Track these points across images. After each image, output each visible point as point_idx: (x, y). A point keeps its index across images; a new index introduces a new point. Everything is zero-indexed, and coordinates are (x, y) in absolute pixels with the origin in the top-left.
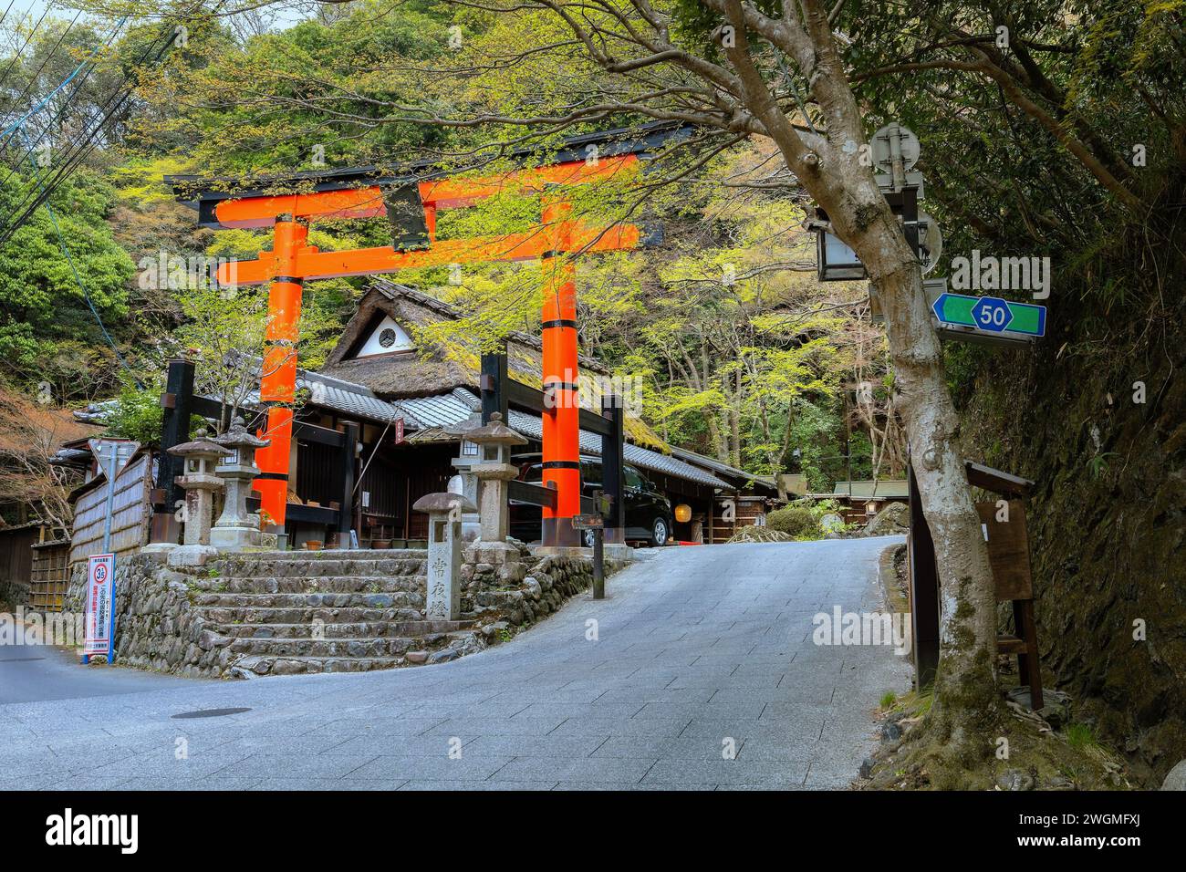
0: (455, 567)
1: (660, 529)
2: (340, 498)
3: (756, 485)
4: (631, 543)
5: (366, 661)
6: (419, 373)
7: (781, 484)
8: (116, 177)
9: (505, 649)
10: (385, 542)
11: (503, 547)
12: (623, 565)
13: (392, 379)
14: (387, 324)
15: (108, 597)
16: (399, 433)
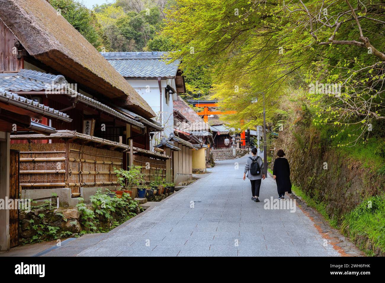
0: (235, 151)
5: (229, 159)
6: (216, 121)
9: (241, 158)
11: (239, 149)
16: (219, 134)
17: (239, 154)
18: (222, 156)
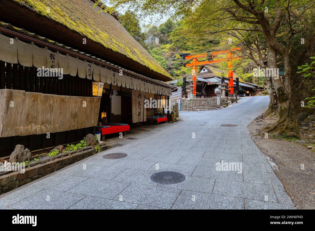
0: (220, 100)
1: (244, 95)
2: (201, 92)
3: (260, 87)
4: (240, 96)
5: (211, 109)
6: (209, 75)
7: (264, 87)
8: (161, 48)
9: (226, 108)
10: (207, 97)
11: (225, 97)
12: (239, 99)
13: (205, 76)
14: (204, 68)
15: (180, 104)
16: (208, 84)
17: (225, 103)
18: (205, 105)
